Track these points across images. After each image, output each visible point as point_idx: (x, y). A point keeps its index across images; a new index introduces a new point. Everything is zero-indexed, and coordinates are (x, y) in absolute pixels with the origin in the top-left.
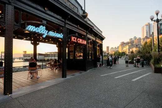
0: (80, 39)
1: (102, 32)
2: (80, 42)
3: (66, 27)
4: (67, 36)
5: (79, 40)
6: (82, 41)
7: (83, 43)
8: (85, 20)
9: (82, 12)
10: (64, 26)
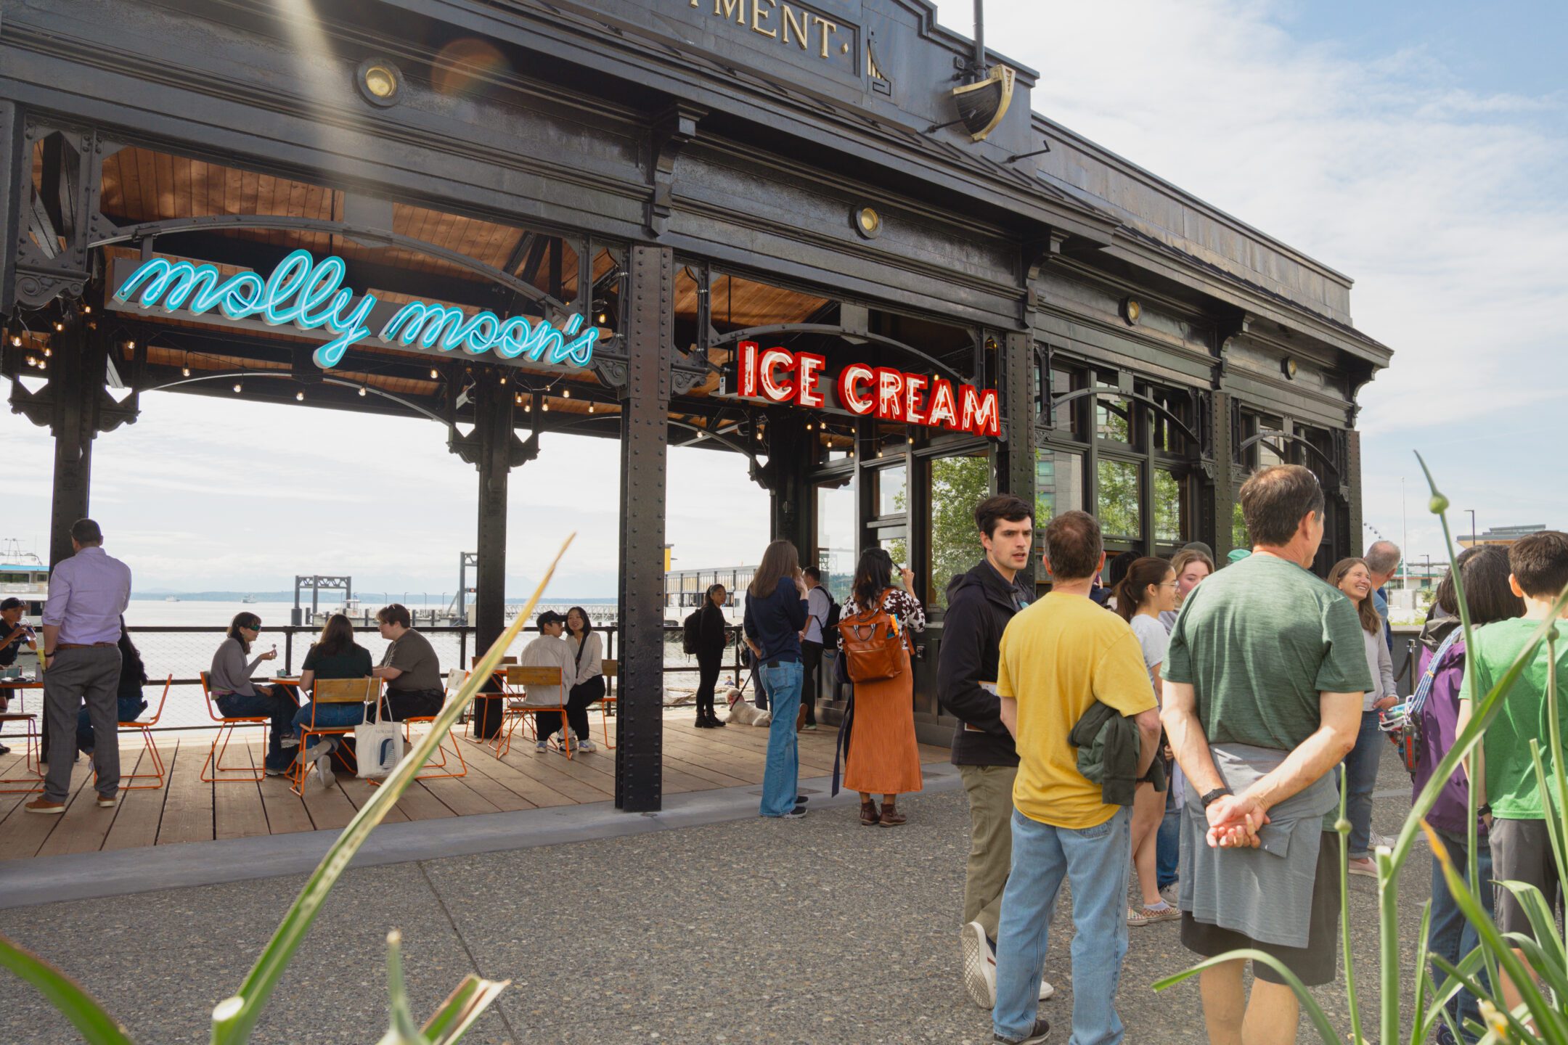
1: (1344, 283)
2: (888, 409)
5: (869, 389)
6: (927, 396)
7: (938, 414)
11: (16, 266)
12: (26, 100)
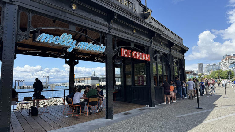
0: (138, 53)
2: (138, 58)
3: (112, 33)
4: (114, 48)
5: (136, 55)
6: (142, 55)
7: (143, 58)
8: (147, 21)
9: (141, 8)
10: (107, 32)
11: (18, 34)
12: (20, 5)
